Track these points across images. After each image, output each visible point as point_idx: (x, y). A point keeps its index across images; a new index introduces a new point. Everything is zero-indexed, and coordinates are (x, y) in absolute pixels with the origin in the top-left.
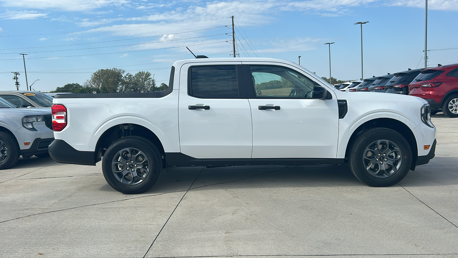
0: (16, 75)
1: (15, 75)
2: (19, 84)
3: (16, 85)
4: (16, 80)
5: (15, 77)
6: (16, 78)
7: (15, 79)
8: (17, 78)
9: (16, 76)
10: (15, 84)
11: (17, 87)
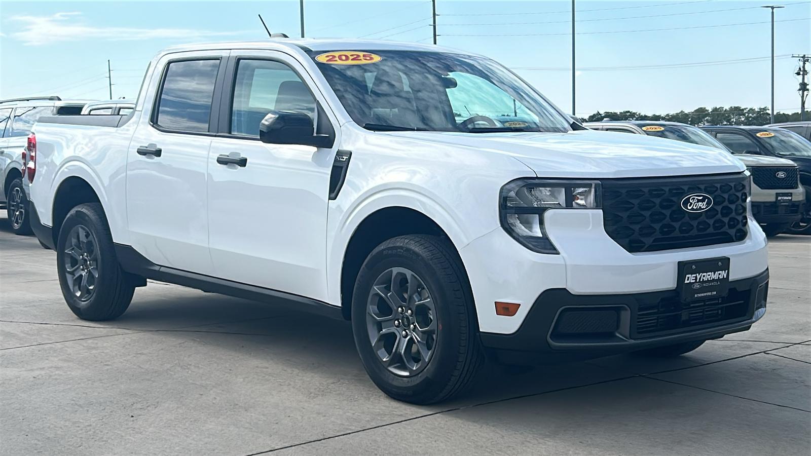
0: (804, 64)
1: (801, 63)
2: (808, 90)
3: (799, 90)
4: (800, 77)
5: (800, 68)
6: (801, 73)
7: (798, 74)
8: (805, 72)
9: (804, 67)
10: (799, 87)
11: (803, 97)
